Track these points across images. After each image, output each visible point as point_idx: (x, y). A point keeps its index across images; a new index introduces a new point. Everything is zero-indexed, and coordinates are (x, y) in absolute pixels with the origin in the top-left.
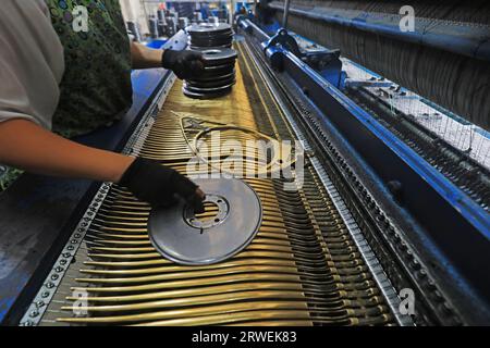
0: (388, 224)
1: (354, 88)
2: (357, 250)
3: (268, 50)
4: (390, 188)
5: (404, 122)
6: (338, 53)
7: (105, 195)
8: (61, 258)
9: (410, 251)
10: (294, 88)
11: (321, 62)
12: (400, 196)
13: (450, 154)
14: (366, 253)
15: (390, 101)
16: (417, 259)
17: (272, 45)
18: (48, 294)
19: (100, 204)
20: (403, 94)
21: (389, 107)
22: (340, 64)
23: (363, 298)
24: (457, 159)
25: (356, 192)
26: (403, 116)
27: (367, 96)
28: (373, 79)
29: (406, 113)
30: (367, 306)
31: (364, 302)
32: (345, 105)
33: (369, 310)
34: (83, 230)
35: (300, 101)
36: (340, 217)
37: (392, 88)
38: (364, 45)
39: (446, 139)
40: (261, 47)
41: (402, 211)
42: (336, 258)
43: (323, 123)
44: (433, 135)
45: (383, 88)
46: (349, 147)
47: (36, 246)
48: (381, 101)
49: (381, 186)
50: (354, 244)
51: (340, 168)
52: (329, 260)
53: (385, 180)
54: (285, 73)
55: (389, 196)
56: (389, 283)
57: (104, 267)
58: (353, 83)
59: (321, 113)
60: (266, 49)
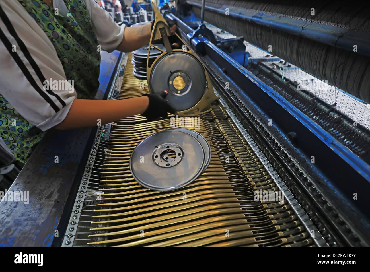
0: (290, 160)
1: (255, 63)
3: (193, 40)
4: (290, 137)
6: (243, 40)
8: (75, 204)
9: (305, 175)
10: (215, 68)
11: (231, 47)
12: (296, 142)
13: (323, 107)
15: (280, 72)
16: (309, 180)
17: (196, 36)
18: (73, 229)
19: (93, 163)
20: (289, 66)
21: (280, 76)
22: (244, 47)
23: (277, 207)
24: (328, 110)
25: (268, 140)
26: (291, 82)
27: (264, 69)
28: (268, 56)
29: (293, 80)
30: (280, 212)
31: (279, 210)
33: (282, 214)
34: (85, 183)
36: (257, 157)
37: (281, 62)
38: (261, 34)
39: (320, 98)
40: (187, 38)
41: (298, 151)
42: (258, 184)
43: (240, 95)
44: (311, 95)
45: (275, 62)
46: (259, 110)
47: (59, 197)
48: (274, 72)
49: (283, 135)
50: (268, 174)
51: (255, 125)
52: (254, 186)
53: (286, 132)
54: (207, 56)
55: (289, 142)
56: (292, 197)
57: (108, 207)
58: (254, 60)
59: (237, 87)
60: (191, 39)
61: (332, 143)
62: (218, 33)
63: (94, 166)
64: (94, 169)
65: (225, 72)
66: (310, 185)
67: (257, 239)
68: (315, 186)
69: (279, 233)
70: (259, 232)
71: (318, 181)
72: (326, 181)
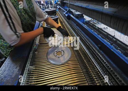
0: (98, 54)
1: (87, 22)
2: (92, 61)
3: (66, 15)
4: (98, 47)
5: (100, 30)
6: (83, 14)
7: (32, 55)
8: (25, 70)
9: (103, 60)
10: (73, 24)
11: (79, 17)
12: (100, 48)
13: (110, 37)
14: (94, 61)
15: (96, 25)
16: (105, 61)
17: (67, 13)
18: (24, 79)
19: (31, 57)
20: (99, 23)
21: (96, 26)
22: (83, 17)
23: (95, 71)
24: (112, 38)
25: (91, 48)
26: (99, 28)
27: (90, 24)
28: (91, 20)
30: (95, 73)
32: (87, 28)
34: (29, 63)
35: (75, 27)
36: (88, 54)
37: (96, 22)
38: (89, 12)
39: (109, 33)
40: (64, 14)
41: (101, 51)
42: (88, 63)
43: (82, 33)
44: (106, 33)
45: (94, 22)
46: (88, 38)
47: (19, 68)
48: (94, 25)
49: (96, 46)
51: (87, 43)
52: (86, 64)
53: (97, 45)
54: (71, 20)
55: (98, 48)
56: (100, 67)
57: (36, 71)
59: (81, 30)
60: (65, 14)
61: (112, 48)
62: (75, 12)
63: (32, 58)
64: (31, 59)
65: (77, 25)
66: (105, 63)
67: (87, 82)
68: (107, 63)
69: (95, 80)
70: (88, 79)
71: (108, 62)
72: (110, 61)
